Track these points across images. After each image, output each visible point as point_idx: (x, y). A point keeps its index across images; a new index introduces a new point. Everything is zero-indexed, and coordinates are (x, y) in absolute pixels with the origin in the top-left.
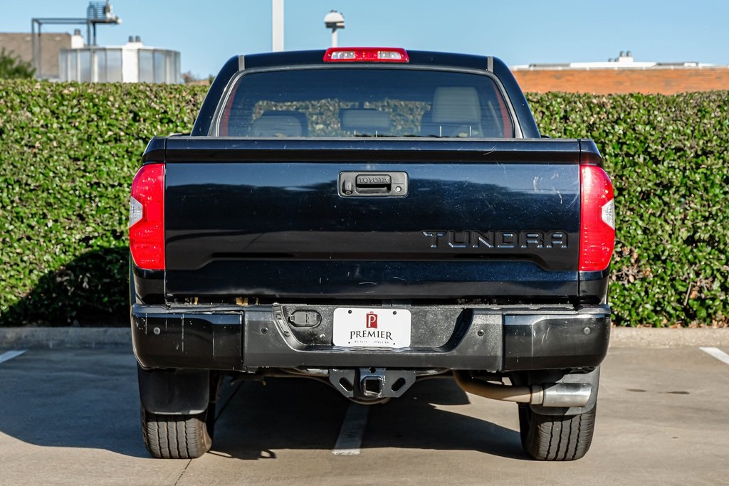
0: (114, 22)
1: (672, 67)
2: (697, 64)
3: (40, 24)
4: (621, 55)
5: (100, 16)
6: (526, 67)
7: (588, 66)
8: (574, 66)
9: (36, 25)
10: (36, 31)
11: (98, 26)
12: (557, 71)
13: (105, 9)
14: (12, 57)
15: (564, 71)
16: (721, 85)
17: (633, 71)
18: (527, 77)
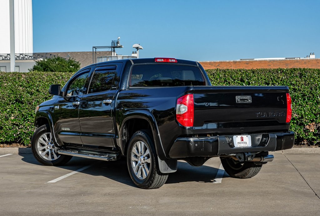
0: (120, 47)
1: (288, 59)
2: (300, 58)
3: (96, 48)
4: (310, 54)
5: (116, 45)
7: (258, 59)
8: (255, 59)
9: (94, 49)
10: (94, 50)
11: (115, 49)
12: (247, 61)
13: (117, 43)
14: (73, 60)
15: (249, 61)
16: (306, 65)
17: (274, 61)
18: (236, 64)
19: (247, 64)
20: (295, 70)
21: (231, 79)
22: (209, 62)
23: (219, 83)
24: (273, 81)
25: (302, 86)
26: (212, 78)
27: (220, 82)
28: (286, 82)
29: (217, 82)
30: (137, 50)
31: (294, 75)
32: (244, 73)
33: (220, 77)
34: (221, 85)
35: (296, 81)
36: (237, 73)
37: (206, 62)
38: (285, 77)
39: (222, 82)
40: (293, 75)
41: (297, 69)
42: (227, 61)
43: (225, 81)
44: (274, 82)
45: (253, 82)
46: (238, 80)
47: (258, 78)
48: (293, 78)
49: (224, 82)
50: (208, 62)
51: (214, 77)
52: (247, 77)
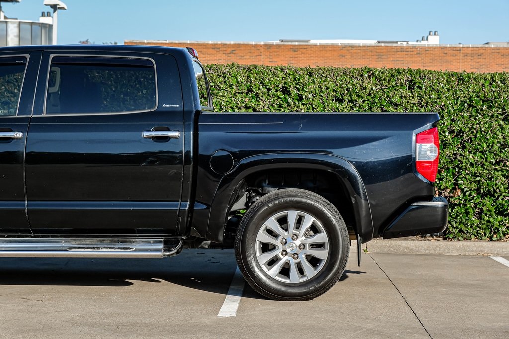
1: (383, 45)
2: (407, 42)
7: (317, 42)
8: (313, 42)
12: (295, 45)
15: (300, 45)
16: (420, 59)
17: (352, 46)
18: (271, 50)
19: (295, 51)
20: (399, 73)
21: (261, 87)
22: (212, 43)
23: (234, 94)
24: (351, 95)
25: (413, 107)
26: (221, 83)
27: (238, 93)
28: (380, 99)
29: (231, 94)
30: (54, 12)
31: (396, 84)
32: (290, 75)
33: (238, 82)
34: (240, 99)
35: (401, 97)
36: (275, 75)
37: (206, 42)
38: (379, 87)
39: (242, 93)
40: (394, 83)
41: (404, 71)
42: (251, 43)
43: (249, 91)
44: (355, 97)
45: (310, 96)
46: (277, 91)
47: (320, 87)
48: (395, 90)
49: (247, 94)
50: (210, 42)
51: (225, 82)
52: (296, 84)
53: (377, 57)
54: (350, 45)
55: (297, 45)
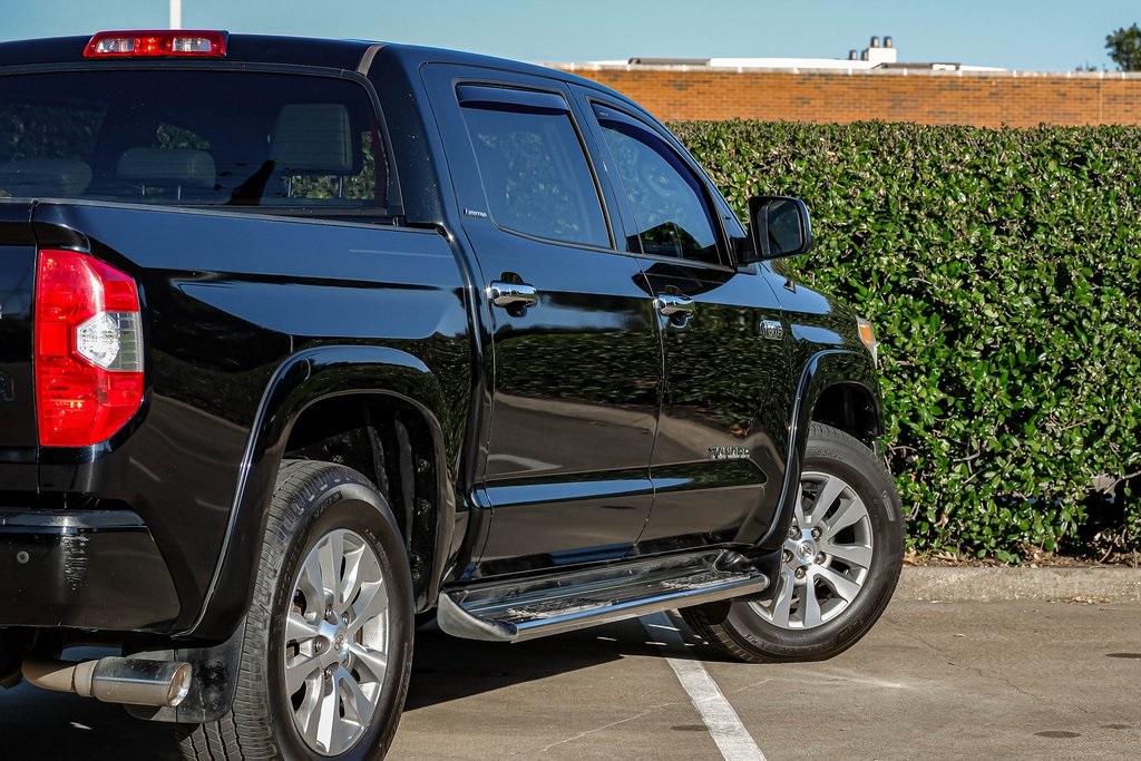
2: (958, 66)
6: (622, 64)
12: (681, 73)
15: (692, 73)
16: (998, 109)
17: (828, 77)
18: (619, 84)
19: (680, 87)
53: (890, 104)
54: (823, 72)
55: (687, 73)
